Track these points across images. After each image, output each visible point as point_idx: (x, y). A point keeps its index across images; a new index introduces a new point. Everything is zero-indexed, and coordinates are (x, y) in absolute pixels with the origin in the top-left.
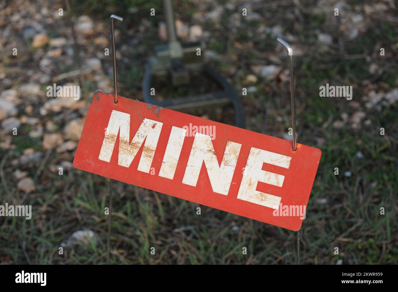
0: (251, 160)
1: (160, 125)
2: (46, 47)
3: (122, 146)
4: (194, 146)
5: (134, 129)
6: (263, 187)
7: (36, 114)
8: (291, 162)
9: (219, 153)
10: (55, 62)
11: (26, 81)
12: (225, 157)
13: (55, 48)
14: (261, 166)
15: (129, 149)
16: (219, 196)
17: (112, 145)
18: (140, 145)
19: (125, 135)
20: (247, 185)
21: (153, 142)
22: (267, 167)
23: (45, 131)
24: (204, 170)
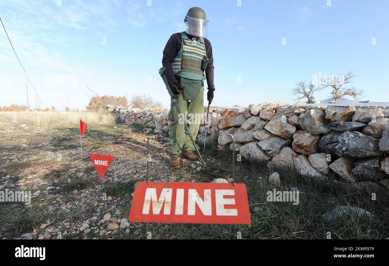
0: (217, 195)
1: (171, 190)
2: (98, 206)
3: (154, 205)
4: (189, 195)
5: (158, 195)
6: (227, 207)
7: (96, 225)
8: (235, 192)
9: (202, 196)
10: (102, 209)
11: (92, 216)
12: (205, 197)
13: (101, 205)
14: (222, 197)
15: (158, 205)
16: (207, 217)
17: (149, 205)
18: (163, 202)
19: (155, 198)
20: (219, 208)
21: (169, 198)
22: (225, 197)
23: (100, 230)
24: (197, 206)
